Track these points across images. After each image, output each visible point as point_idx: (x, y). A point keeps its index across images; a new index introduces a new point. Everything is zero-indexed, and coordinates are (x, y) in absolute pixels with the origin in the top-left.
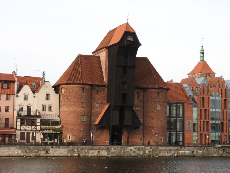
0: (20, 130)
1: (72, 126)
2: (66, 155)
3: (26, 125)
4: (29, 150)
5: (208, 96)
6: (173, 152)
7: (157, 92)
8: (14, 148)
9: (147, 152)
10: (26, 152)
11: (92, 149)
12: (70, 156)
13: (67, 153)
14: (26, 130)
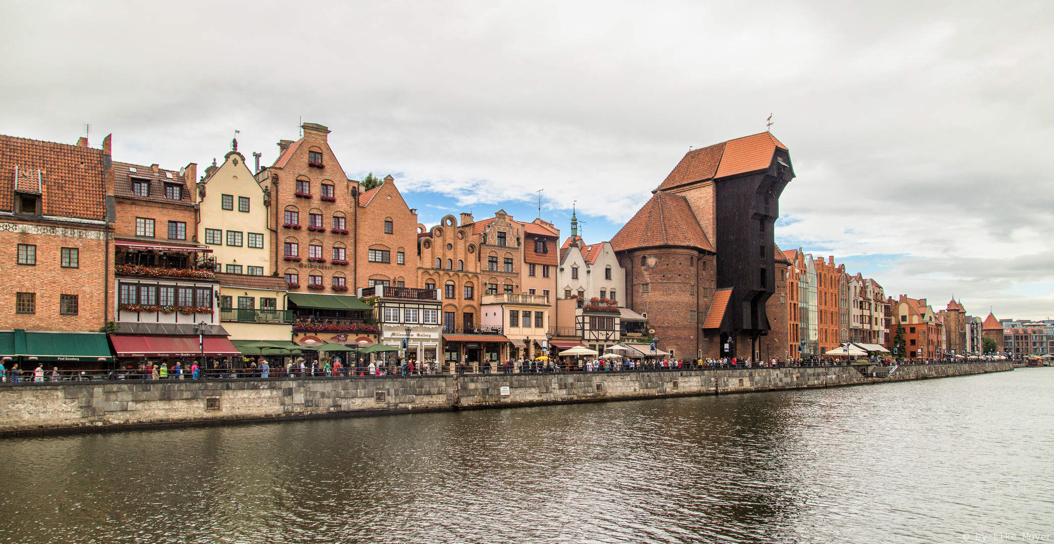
0: (589, 340)
1: (675, 331)
3: (598, 330)
4: (650, 381)
5: (797, 282)
6: (822, 378)
7: (781, 269)
8: (628, 378)
9: (795, 379)
10: (647, 388)
11: (732, 376)
12: (705, 390)
13: (702, 386)
14: (597, 340)
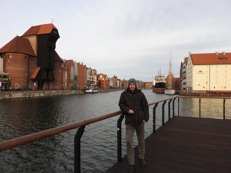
1: (18, 79)
2: (22, 97)
6: (69, 93)
11: (36, 93)
12: (24, 97)
13: (23, 96)
